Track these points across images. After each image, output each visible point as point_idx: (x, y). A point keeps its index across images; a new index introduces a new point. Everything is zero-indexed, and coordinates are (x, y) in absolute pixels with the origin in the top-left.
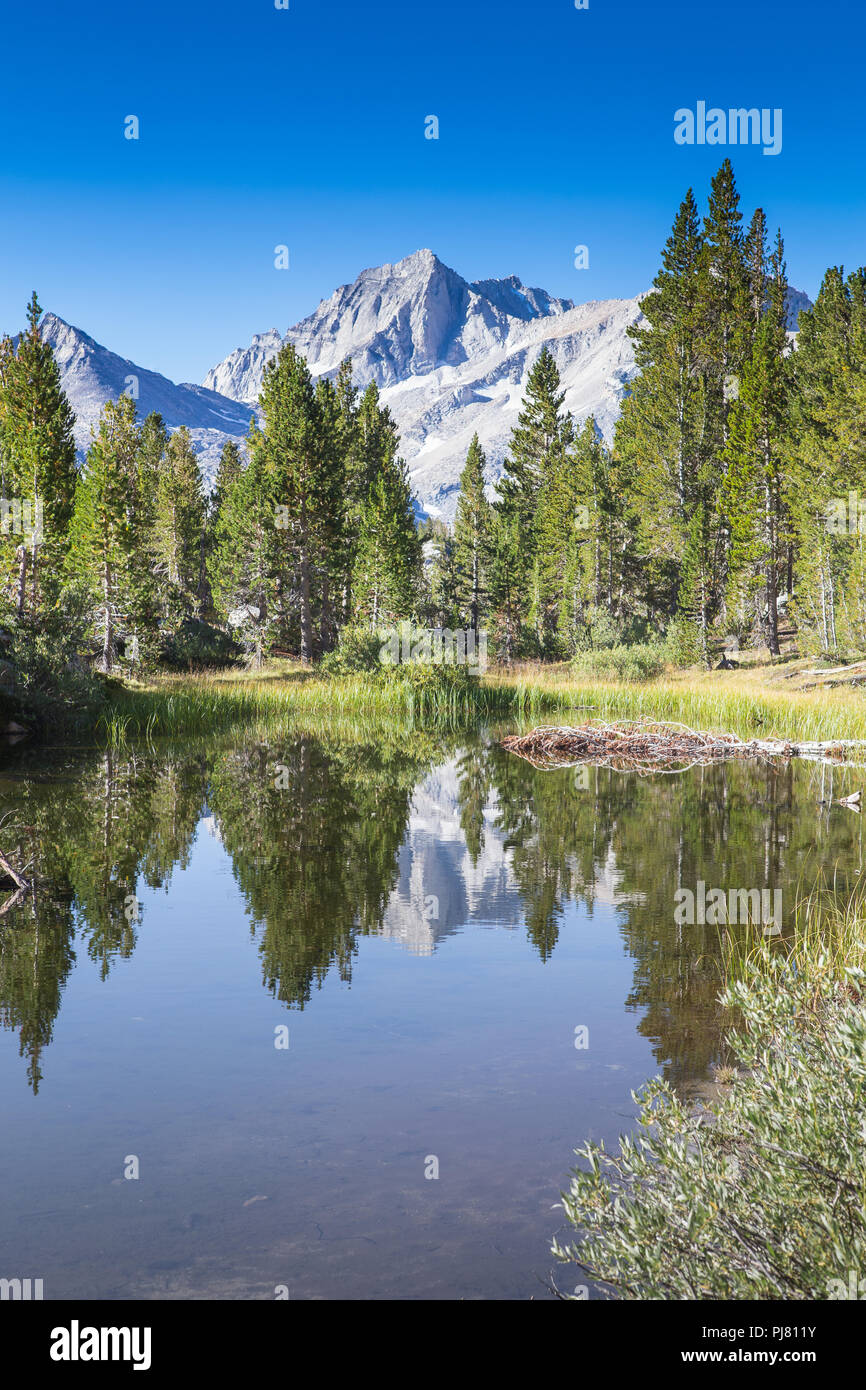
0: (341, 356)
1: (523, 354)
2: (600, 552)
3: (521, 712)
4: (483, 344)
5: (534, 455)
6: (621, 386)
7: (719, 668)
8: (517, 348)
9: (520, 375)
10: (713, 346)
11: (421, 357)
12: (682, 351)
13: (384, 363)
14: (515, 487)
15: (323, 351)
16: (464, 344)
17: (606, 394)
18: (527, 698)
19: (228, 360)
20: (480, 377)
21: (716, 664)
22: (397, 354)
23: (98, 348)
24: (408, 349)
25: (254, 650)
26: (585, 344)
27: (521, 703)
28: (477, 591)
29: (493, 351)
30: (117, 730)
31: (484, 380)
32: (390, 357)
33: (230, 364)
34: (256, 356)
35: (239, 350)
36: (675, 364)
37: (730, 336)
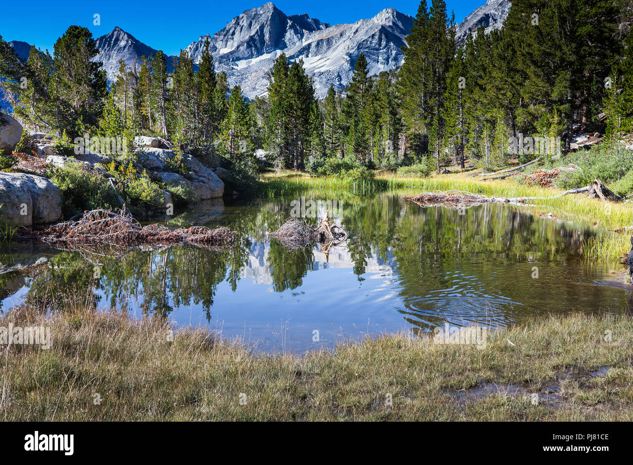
0: (236, 45)
1: (309, 45)
2: (390, 130)
3: (390, 189)
4: (293, 41)
5: (357, 93)
6: (349, 59)
7: (443, 173)
8: (307, 43)
9: (308, 54)
10: (434, 55)
11: (268, 46)
12: (423, 57)
13: (253, 48)
14: (351, 104)
15: (228, 43)
16: (286, 41)
17: (343, 62)
18: (392, 184)
19: (189, 46)
20: (292, 54)
21: (442, 172)
22: (258, 45)
23: (137, 41)
24: (263, 42)
25: (278, 166)
26: (334, 41)
27: (390, 185)
28: (332, 143)
29: (297, 44)
30: (271, 194)
31: (294, 56)
32: (256, 46)
33: (190, 48)
34: (201, 45)
35: (194, 43)
36: (421, 61)
37: (439, 51)
